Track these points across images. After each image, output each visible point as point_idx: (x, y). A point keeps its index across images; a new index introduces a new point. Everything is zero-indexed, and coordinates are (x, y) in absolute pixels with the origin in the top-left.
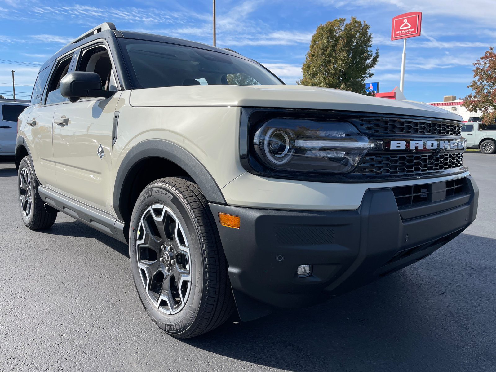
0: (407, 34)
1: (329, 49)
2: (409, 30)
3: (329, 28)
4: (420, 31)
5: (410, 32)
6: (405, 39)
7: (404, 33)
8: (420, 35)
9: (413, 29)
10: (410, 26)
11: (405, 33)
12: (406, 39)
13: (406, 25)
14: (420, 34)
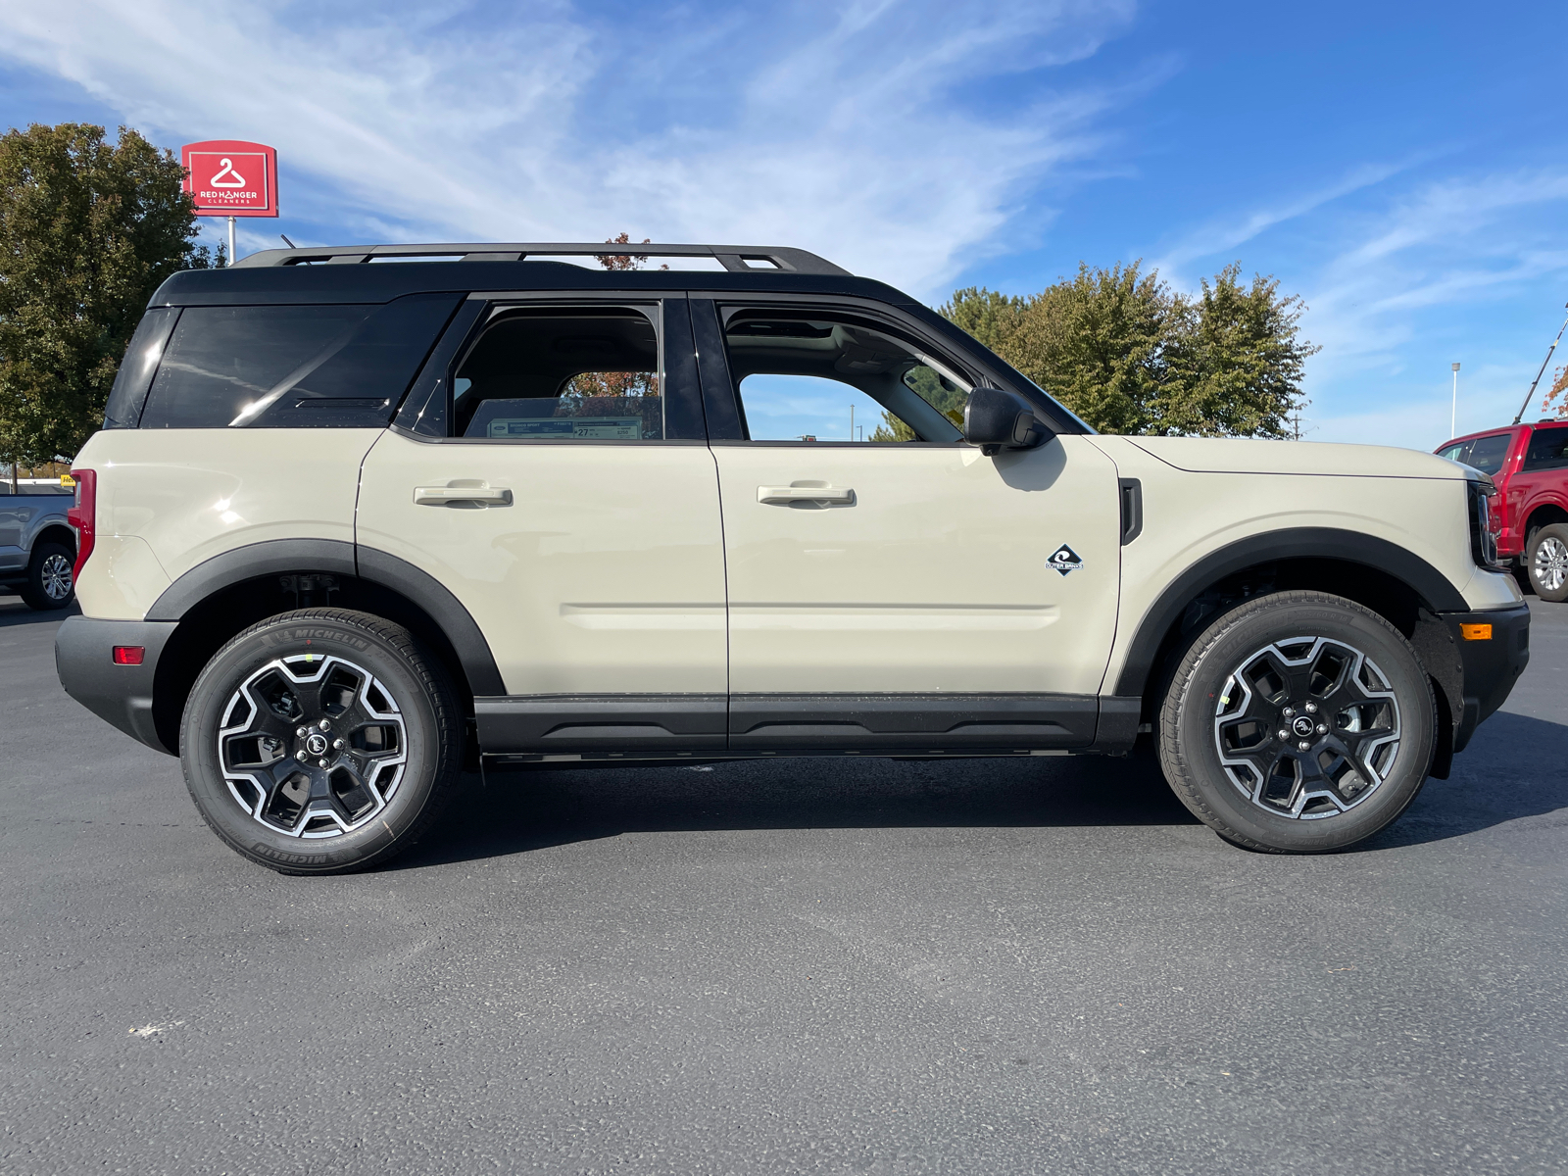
0: (234, 204)
1: (63, 219)
2: (242, 195)
3: (52, 150)
4: (277, 204)
5: (245, 199)
6: (231, 218)
7: (226, 201)
8: (277, 216)
9: (254, 195)
10: (243, 183)
11: (228, 200)
12: (234, 220)
13: (228, 178)
14: (277, 211)
